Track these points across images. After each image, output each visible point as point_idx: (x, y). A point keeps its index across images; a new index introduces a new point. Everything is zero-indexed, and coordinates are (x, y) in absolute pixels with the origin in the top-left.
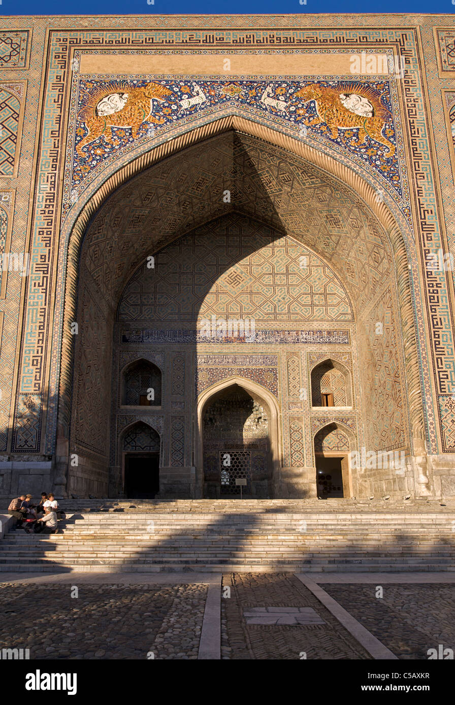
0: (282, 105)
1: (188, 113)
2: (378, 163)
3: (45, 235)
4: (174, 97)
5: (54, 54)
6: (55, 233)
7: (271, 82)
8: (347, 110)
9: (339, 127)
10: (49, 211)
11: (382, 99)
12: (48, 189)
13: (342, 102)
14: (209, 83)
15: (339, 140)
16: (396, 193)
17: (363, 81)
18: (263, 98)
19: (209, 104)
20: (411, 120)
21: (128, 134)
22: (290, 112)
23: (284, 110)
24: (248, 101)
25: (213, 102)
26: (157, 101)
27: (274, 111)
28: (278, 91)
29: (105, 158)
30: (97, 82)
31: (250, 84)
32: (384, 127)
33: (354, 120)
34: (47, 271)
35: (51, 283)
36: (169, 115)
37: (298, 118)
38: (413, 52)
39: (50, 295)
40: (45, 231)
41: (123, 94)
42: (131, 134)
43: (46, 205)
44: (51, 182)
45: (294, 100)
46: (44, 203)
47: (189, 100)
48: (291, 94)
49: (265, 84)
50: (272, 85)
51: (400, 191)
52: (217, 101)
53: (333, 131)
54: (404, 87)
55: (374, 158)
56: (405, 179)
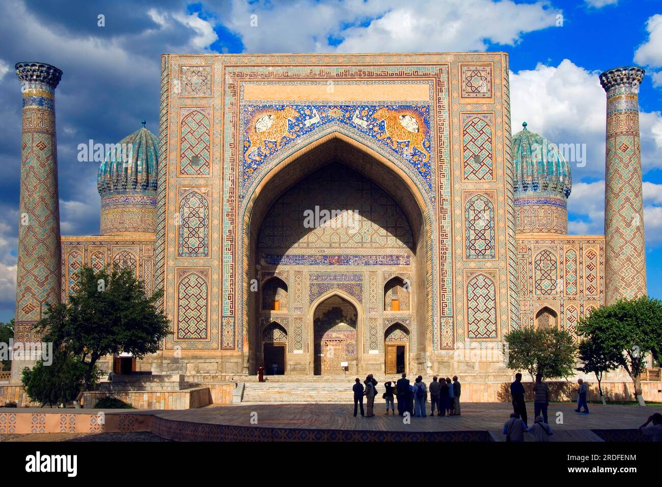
0: (364, 124)
1: (309, 130)
2: (419, 166)
3: (230, 217)
4: (301, 119)
5: (228, 85)
6: (235, 216)
7: (359, 106)
8: (403, 128)
9: (398, 141)
10: (231, 200)
11: (424, 119)
12: (230, 185)
13: (401, 121)
14: (321, 107)
15: (397, 150)
16: (428, 187)
17: (414, 106)
18: (354, 118)
19: (321, 123)
20: (440, 135)
21: (274, 146)
22: (370, 129)
23: (366, 127)
24: (345, 121)
25: (324, 121)
26: (291, 121)
27: (360, 129)
28: (363, 114)
29: (262, 163)
30: (255, 107)
31: (346, 108)
32: (424, 140)
33: (407, 135)
34: (233, 240)
35: (235, 248)
36: (298, 131)
37: (374, 134)
38: (445, 83)
39: (235, 256)
40: (230, 213)
41: (271, 116)
42: (276, 145)
43: (229, 196)
44: (232, 180)
45: (372, 120)
46: (228, 195)
47: (310, 120)
48: (370, 116)
49: (355, 108)
50: (359, 108)
51: (430, 186)
52: (326, 121)
53: (394, 143)
54: (438, 110)
55: (417, 162)
56: (434, 177)
